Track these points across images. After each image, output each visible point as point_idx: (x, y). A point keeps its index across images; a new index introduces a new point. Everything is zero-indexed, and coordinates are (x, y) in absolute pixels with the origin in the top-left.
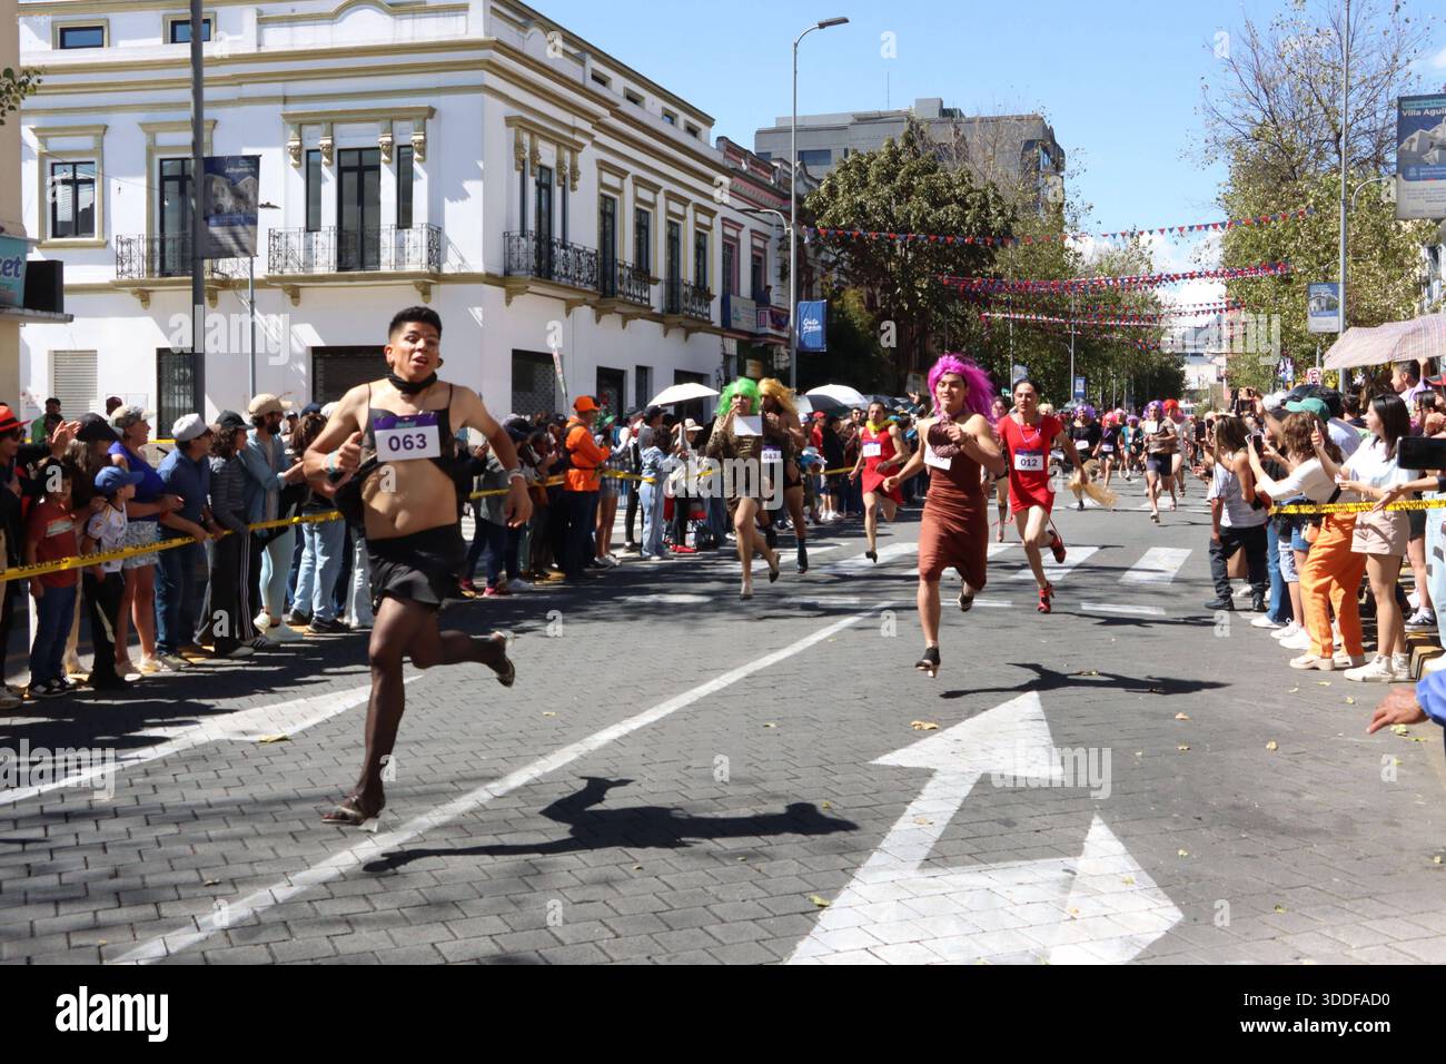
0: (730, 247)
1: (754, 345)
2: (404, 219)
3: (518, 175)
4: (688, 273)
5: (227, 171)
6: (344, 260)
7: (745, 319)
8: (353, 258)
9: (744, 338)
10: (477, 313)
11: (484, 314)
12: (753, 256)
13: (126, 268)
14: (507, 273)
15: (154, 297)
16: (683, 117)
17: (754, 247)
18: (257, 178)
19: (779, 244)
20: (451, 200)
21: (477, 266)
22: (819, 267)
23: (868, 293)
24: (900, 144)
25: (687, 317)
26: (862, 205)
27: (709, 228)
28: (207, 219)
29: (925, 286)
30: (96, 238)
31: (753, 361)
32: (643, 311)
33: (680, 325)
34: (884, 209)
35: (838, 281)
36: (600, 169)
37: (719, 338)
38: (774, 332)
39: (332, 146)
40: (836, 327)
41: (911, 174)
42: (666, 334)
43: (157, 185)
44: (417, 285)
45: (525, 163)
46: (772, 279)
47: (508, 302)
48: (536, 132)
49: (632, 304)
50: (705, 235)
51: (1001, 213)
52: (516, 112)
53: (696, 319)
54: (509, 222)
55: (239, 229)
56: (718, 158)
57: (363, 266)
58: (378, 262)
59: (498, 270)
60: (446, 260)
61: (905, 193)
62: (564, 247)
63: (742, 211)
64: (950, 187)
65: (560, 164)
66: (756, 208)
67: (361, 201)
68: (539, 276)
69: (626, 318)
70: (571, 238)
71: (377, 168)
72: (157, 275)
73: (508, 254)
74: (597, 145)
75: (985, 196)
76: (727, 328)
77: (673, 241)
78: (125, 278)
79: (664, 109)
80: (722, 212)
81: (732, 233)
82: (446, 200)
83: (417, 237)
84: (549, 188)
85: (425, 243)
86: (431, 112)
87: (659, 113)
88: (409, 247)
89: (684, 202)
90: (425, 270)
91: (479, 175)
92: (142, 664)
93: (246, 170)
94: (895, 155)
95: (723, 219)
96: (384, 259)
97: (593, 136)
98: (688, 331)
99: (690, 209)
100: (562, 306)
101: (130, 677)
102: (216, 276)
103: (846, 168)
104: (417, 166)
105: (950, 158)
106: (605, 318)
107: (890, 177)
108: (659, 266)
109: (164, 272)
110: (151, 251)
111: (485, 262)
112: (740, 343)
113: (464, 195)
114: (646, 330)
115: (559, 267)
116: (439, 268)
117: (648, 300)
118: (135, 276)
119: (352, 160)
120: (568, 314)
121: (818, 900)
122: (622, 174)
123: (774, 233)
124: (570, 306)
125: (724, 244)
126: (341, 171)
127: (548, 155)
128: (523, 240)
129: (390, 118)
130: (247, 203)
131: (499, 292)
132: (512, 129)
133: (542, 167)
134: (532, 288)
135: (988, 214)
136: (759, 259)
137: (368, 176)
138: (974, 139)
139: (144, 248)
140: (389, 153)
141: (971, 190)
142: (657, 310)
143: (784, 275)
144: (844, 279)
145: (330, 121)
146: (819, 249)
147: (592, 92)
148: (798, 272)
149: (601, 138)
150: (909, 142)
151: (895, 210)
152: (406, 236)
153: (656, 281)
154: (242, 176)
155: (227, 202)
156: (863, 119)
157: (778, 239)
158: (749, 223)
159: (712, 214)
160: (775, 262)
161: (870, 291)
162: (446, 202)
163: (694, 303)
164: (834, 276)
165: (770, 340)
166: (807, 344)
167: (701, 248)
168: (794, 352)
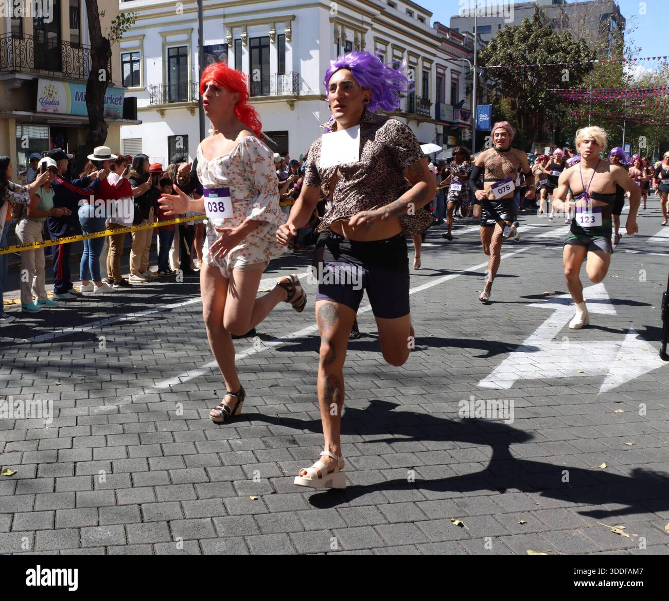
0: (440, 79)
1: (452, 129)
2: (281, 70)
3: (336, 46)
4: (419, 92)
6: (253, 91)
7: (447, 116)
8: (257, 90)
9: (448, 125)
10: (317, 114)
11: (320, 115)
12: (452, 83)
13: (154, 100)
15: (166, 112)
16: (416, 12)
17: (452, 78)
20: (304, 60)
21: (316, 92)
22: (486, 88)
23: (512, 101)
24: (531, 21)
25: (419, 115)
26: (510, 55)
27: (430, 69)
29: (543, 96)
30: (141, 87)
31: (451, 137)
32: (397, 112)
33: (415, 119)
34: (522, 56)
35: (496, 95)
36: (375, 41)
37: (434, 125)
38: (462, 122)
39: (246, 37)
41: (537, 37)
43: (167, 60)
44: (287, 101)
45: (339, 40)
46: (461, 96)
48: (345, 24)
50: (427, 73)
51: (587, 56)
52: (335, 15)
53: (423, 115)
56: (436, 32)
57: (262, 94)
58: (269, 92)
60: (302, 89)
61: (533, 47)
63: (447, 60)
64: (559, 42)
65: (356, 39)
66: (455, 58)
67: (260, 62)
71: (268, 46)
72: (167, 102)
74: (374, 29)
75: (578, 47)
76: (438, 120)
78: (154, 104)
79: (406, 9)
80: (436, 60)
81: (441, 71)
83: (288, 79)
85: (291, 82)
86: (294, 17)
87: (404, 11)
88: (284, 83)
89: (417, 56)
90: (292, 94)
91: (317, 47)
92: (198, 265)
93: (222, 50)
94: (528, 27)
95: (437, 64)
96: (271, 90)
97: (372, 25)
98: (419, 122)
99: (420, 60)
102: (194, 101)
103: (502, 35)
104: (287, 44)
107: (525, 39)
109: (170, 101)
110: (165, 91)
111: (320, 90)
112: (445, 128)
113: (310, 57)
116: (298, 93)
118: (158, 103)
119: (256, 43)
122: (386, 43)
123: (463, 71)
125: (437, 77)
126: (251, 49)
127: (350, 35)
129: (273, 22)
132: (333, 24)
133: (347, 42)
135: (579, 56)
136: (455, 84)
137: (264, 50)
138: (572, 16)
139: (161, 90)
140: (273, 39)
141: (570, 44)
142: (403, 111)
143: (468, 91)
144: (499, 93)
145: (246, 25)
146: (486, 79)
148: (477, 90)
149: (376, 25)
150: (537, 19)
151: (528, 57)
152: (283, 78)
157: (467, 74)
158: (450, 66)
159: (431, 62)
160: (465, 86)
161: (513, 99)
162: (302, 61)
163: (422, 107)
164: (494, 92)
165: (460, 125)
166: (481, 127)
167: (426, 80)
168: (474, 131)
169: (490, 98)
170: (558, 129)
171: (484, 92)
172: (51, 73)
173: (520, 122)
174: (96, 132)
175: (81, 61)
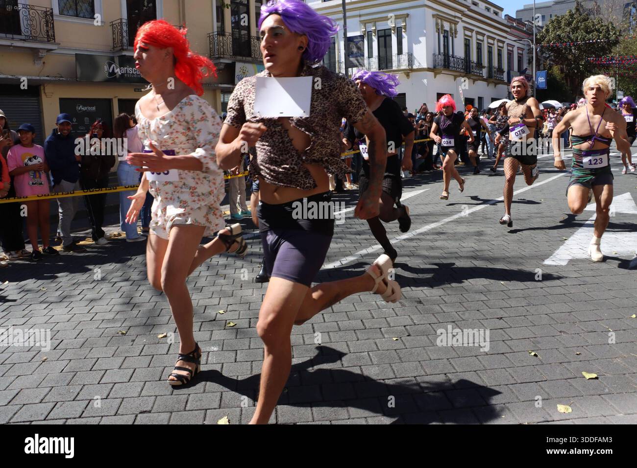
0: (510, 54)
2: (400, 52)
3: (437, 34)
4: (495, 64)
5: (354, 40)
6: (381, 66)
8: (383, 66)
10: (425, 81)
11: (427, 81)
12: (518, 56)
14: (435, 67)
16: (493, 9)
17: (518, 53)
20: (415, 44)
21: (425, 66)
22: (542, 59)
24: (574, 12)
25: (496, 79)
26: (559, 35)
27: (503, 47)
28: (349, 56)
29: (583, 63)
32: (481, 78)
33: (493, 82)
34: (568, 36)
35: (550, 64)
36: (464, 30)
39: (376, 29)
40: (550, 79)
41: (578, 22)
42: (488, 86)
44: (405, 73)
45: (439, 29)
46: (525, 66)
47: (435, 77)
48: (443, 19)
49: (477, 76)
50: (501, 50)
52: (436, 13)
53: (498, 80)
54: (435, 50)
55: (359, 58)
56: (505, 22)
57: (387, 68)
59: (431, 66)
60: (414, 64)
61: (575, 30)
62: (453, 57)
63: (514, 41)
64: (594, 25)
65: (451, 29)
66: (520, 39)
67: (385, 47)
68: (445, 68)
69: (475, 81)
70: (455, 54)
71: (391, 36)
73: (435, 61)
74: (463, 21)
75: (608, 28)
77: (490, 53)
79: (486, 7)
80: (507, 41)
81: (511, 49)
82: (414, 44)
83: (404, 57)
84: (447, 38)
85: (407, 59)
86: (408, 15)
87: (484, 8)
88: (402, 61)
89: (494, 39)
90: (407, 68)
91: (424, 35)
92: (348, 186)
93: (360, 40)
94: (572, 16)
95: (507, 44)
96: (393, 65)
97: (462, 18)
98: (496, 84)
99: (496, 41)
100: (453, 77)
101: (345, 189)
103: (553, 22)
104: (403, 34)
105: (594, 14)
106: (467, 81)
107: (569, 24)
108: (485, 62)
111: (427, 64)
113: (420, 42)
114: (481, 84)
115: (452, 64)
116: (412, 67)
117: (482, 74)
119: (382, 33)
120: (455, 80)
121: (565, 238)
122: (472, 31)
123: (526, 48)
124: (455, 77)
125: (508, 53)
126: (379, 38)
127: (447, 26)
128: (440, 56)
129: (394, 18)
130: (361, 50)
131: (432, 74)
132: (435, 18)
133: (445, 31)
134: (443, 72)
135: (609, 34)
136: (520, 57)
137: (387, 38)
138: (603, 6)
140: (394, 30)
141: (602, 26)
142: (485, 77)
143: (530, 62)
144: (552, 63)
145: (375, 21)
146: (542, 53)
147: (463, 4)
148: (536, 61)
149: (465, 19)
150: (578, 10)
151: (572, 36)
152: (401, 57)
153: (484, 67)
154: (359, 42)
155: (355, 50)
156: (557, 3)
157: (528, 50)
158: (517, 45)
159: (503, 42)
160: (527, 58)
161: (562, 66)
162: (414, 45)
163: (498, 74)
164: (548, 62)
166: (540, 86)
167: (500, 55)
168: (535, 89)
169: (546, 66)
171: (541, 62)
172: (244, 58)
173: (567, 82)
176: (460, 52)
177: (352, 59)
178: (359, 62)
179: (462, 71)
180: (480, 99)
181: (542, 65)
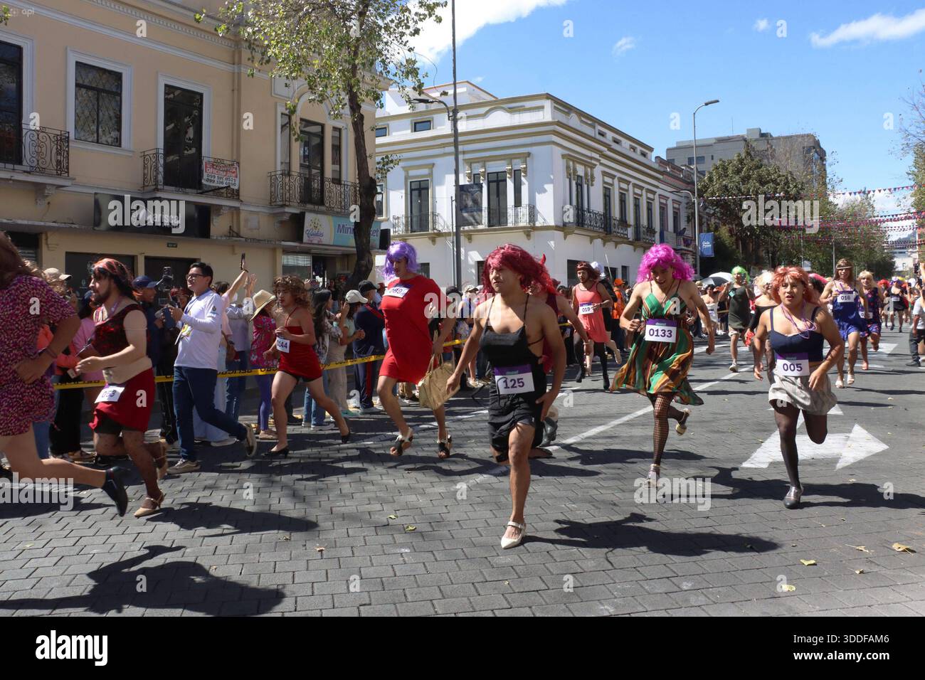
0: (663, 208)
2: (518, 203)
3: (568, 180)
4: (644, 221)
5: (469, 190)
6: (491, 222)
8: (495, 221)
10: (552, 243)
11: (555, 244)
12: (674, 212)
13: (397, 230)
14: (564, 225)
16: (639, 148)
17: (674, 208)
18: (482, 192)
19: (686, 206)
20: (539, 193)
21: (552, 223)
22: (706, 216)
23: (729, 227)
24: (743, 155)
25: (645, 242)
26: (726, 186)
28: (461, 210)
30: (386, 217)
32: (625, 240)
33: (640, 246)
34: (737, 187)
35: (715, 223)
36: (603, 175)
38: (685, 248)
39: (485, 172)
40: (718, 245)
41: (749, 169)
42: (634, 251)
43: (409, 193)
44: (524, 232)
45: (571, 174)
46: (683, 224)
47: (565, 238)
48: (576, 160)
49: (619, 237)
50: (651, 203)
51: (795, 186)
52: (566, 152)
54: (565, 201)
55: (475, 213)
56: (656, 166)
57: (500, 225)
58: (507, 223)
59: (559, 224)
60: (537, 220)
61: (746, 179)
62: (589, 212)
63: (669, 191)
64: (769, 174)
65: (586, 174)
66: (678, 190)
67: (498, 194)
68: (579, 226)
69: (617, 244)
70: (593, 208)
71: (506, 180)
72: (411, 232)
74: (601, 164)
75: (787, 178)
77: (637, 206)
78: (397, 234)
79: (630, 145)
80: (659, 192)
81: (664, 201)
83: (524, 211)
84: (581, 186)
85: (527, 213)
86: (529, 154)
87: (628, 147)
88: (520, 215)
89: (641, 188)
90: (528, 225)
91: (551, 182)
92: (472, 382)
93: (476, 189)
94: (741, 161)
95: (659, 195)
96: (509, 221)
97: (600, 160)
99: (644, 192)
100: (588, 238)
102: (435, 231)
103: (717, 168)
104: (523, 179)
105: (768, 159)
106: (608, 244)
107: (738, 171)
109: (414, 231)
110: (407, 222)
111: (555, 221)
113: (545, 191)
114: (626, 249)
115: (587, 222)
116: (534, 224)
117: (627, 235)
118: (401, 233)
119: (493, 178)
120: (591, 243)
122: (613, 177)
123: (684, 201)
124: (592, 239)
125: (660, 207)
126: (489, 183)
127: (581, 170)
129: (510, 158)
130: (477, 203)
131: (560, 234)
132: (565, 160)
133: (578, 176)
134: (575, 232)
135: (789, 187)
136: (677, 213)
137: (501, 185)
138: (780, 150)
139: (403, 220)
140: (510, 174)
141: (779, 176)
142: (630, 240)
143: (690, 219)
144: (718, 221)
145: (484, 161)
146: (705, 208)
147: (599, 141)
148: (699, 218)
149: (603, 161)
150: (748, 154)
152: (519, 210)
153: (630, 226)
154: (475, 192)
155: (470, 203)
156: (721, 140)
157: (687, 204)
158: (672, 196)
159: (654, 193)
160: (686, 215)
162: (537, 194)
163: (647, 235)
164: (713, 220)
165: (684, 252)
166: (704, 253)
167: (650, 210)
168: (698, 257)
169: (710, 226)
170: (774, 253)
171: (704, 220)
172: (316, 207)
173: (738, 247)
174: (363, 262)
175: (343, 196)
176: (597, 205)
177: (465, 215)
178: (475, 219)
179: (601, 230)
180: (624, 268)
181: (705, 224)
